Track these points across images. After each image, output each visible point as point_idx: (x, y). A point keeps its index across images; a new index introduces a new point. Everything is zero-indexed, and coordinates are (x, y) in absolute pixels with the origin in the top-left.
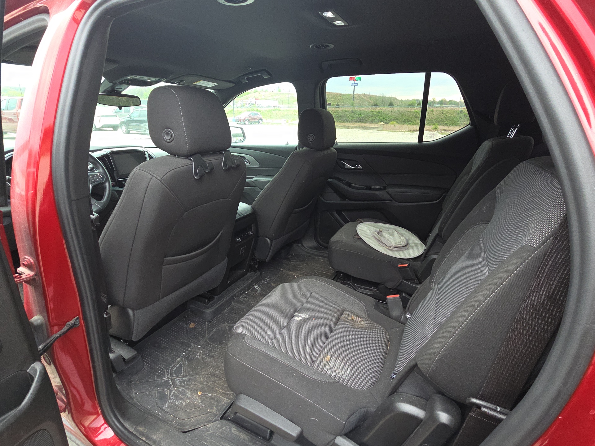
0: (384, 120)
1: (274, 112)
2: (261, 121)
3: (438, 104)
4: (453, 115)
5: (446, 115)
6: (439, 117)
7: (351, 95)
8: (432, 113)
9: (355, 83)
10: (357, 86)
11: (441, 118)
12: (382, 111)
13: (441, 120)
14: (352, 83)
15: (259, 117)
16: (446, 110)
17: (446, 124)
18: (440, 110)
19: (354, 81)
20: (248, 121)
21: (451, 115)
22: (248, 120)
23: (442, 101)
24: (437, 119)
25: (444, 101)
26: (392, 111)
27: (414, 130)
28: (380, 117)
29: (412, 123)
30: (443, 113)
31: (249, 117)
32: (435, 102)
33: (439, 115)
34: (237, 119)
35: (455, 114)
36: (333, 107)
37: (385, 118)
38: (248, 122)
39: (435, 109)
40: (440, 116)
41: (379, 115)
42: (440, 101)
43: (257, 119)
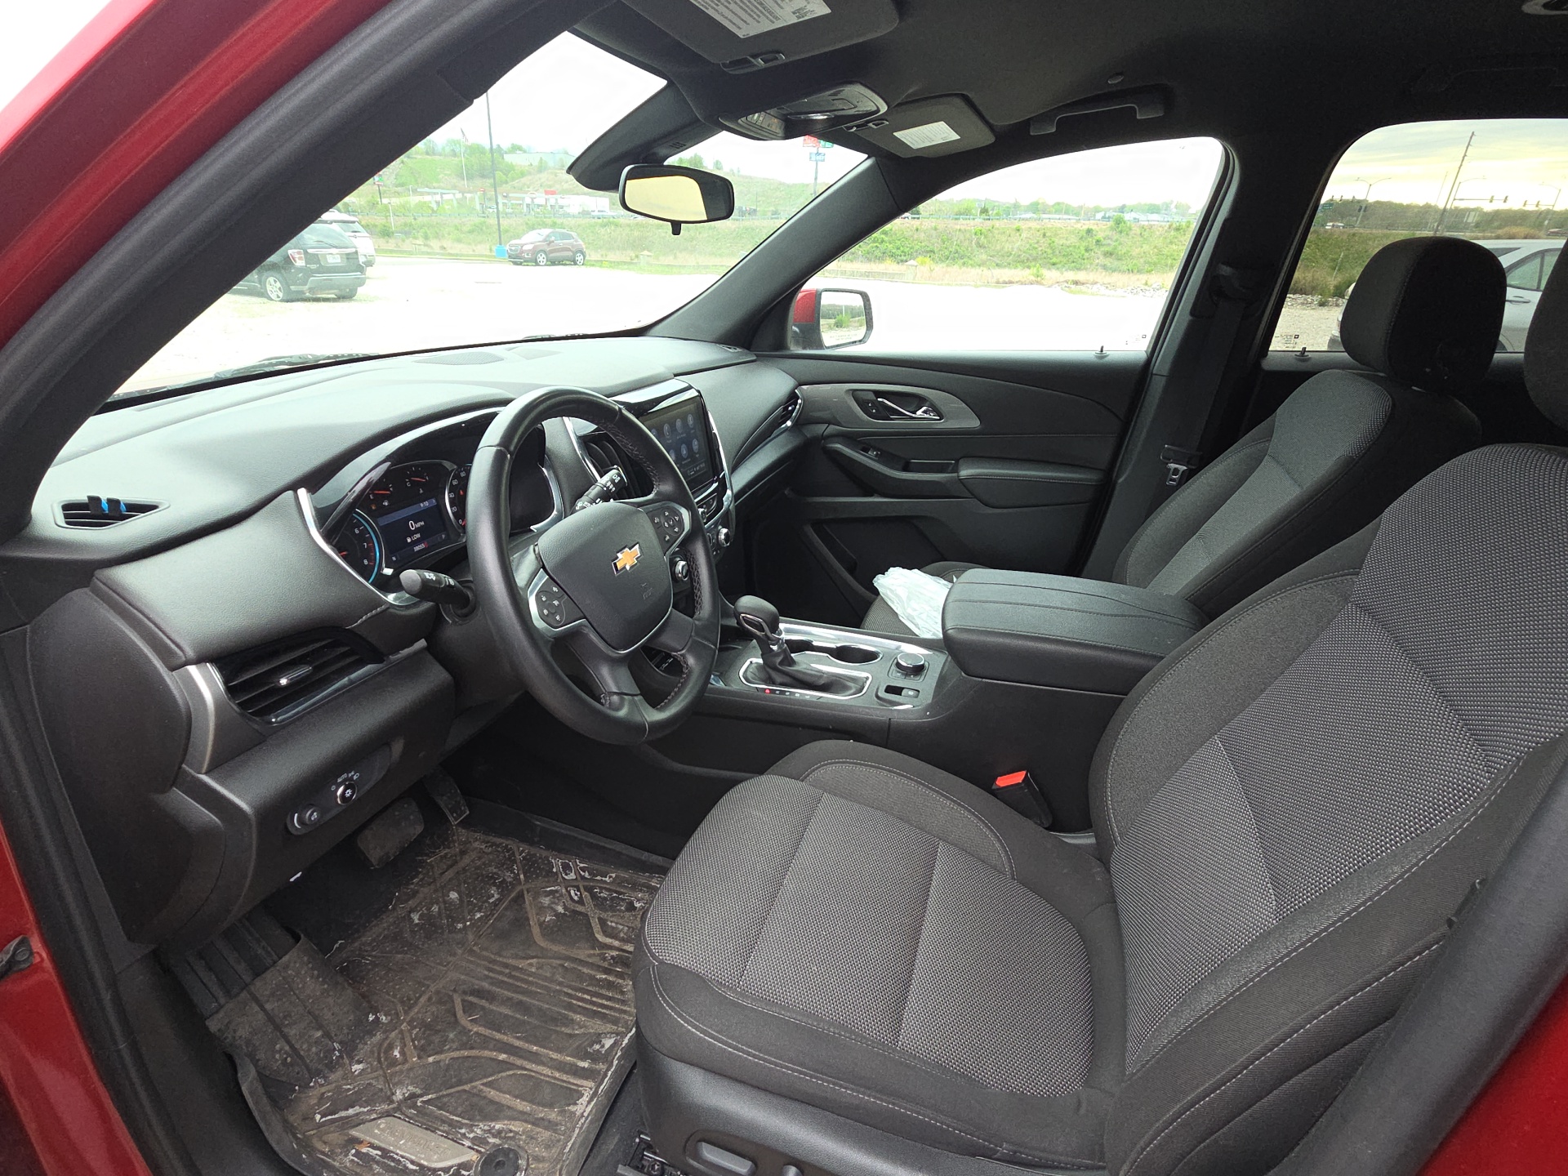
0: (899, 252)
1: (603, 231)
2: (582, 257)
3: (1026, 212)
4: (1069, 242)
5: (1053, 242)
6: (1036, 246)
7: (807, 185)
8: (1018, 234)
9: (818, 154)
10: (824, 160)
11: (1040, 249)
12: (891, 230)
13: (1040, 253)
14: (811, 154)
15: (575, 243)
16: (1052, 228)
17: (1054, 264)
18: (1038, 227)
19: (816, 148)
20: (543, 255)
21: (1065, 241)
22: (545, 252)
23: (1037, 204)
24: (1031, 252)
25: (1043, 203)
26: (917, 230)
27: (998, 283)
28: (888, 244)
29: (970, 262)
30: (1044, 235)
31: (549, 244)
32: (1019, 206)
33: (1036, 241)
34: (511, 250)
35: (1073, 240)
36: (764, 219)
37: (902, 248)
38: (545, 260)
39: (1026, 226)
40: (1038, 242)
41: (886, 239)
42: (1032, 204)
43: (570, 250)
